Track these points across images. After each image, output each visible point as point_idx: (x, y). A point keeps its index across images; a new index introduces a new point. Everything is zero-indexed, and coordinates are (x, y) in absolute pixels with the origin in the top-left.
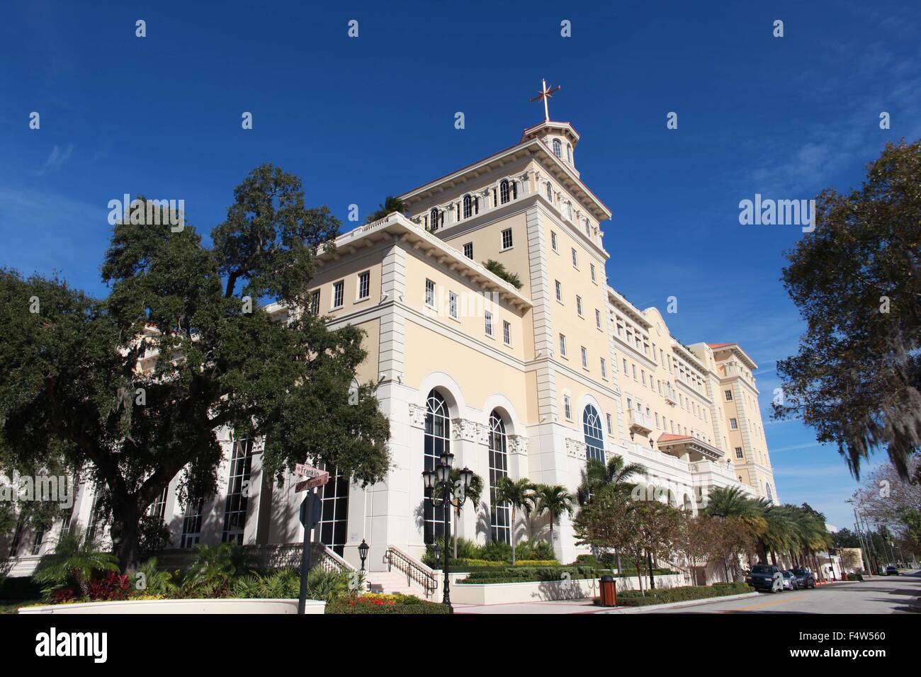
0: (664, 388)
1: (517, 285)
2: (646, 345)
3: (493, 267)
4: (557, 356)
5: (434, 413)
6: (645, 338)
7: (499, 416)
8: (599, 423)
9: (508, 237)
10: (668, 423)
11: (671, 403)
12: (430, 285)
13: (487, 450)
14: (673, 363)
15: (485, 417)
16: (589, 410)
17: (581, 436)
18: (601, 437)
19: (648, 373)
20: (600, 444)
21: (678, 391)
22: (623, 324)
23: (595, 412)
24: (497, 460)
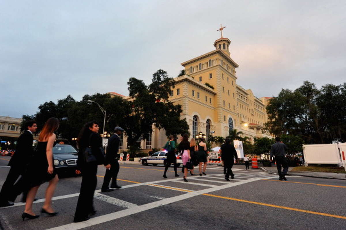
0: (251, 111)
1: (213, 88)
2: (247, 100)
3: (207, 84)
4: (223, 106)
5: (194, 121)
6: (246, 97)
7: (208, 121)
8: (232, 122)
9: (211, 76)
10: (252, 121)
11: (253, 115)
12: (193, 91)
13: (206, 129)
14: (254, 104)
15: (205, 121)
16: (230, 119)
17: (228, 126)
18: (233, 125)
19: (246, 107)
20: (233, 127)
21: (255, 111)
22: (240, 94)
23: (231, 119)
24: (208, 131)
